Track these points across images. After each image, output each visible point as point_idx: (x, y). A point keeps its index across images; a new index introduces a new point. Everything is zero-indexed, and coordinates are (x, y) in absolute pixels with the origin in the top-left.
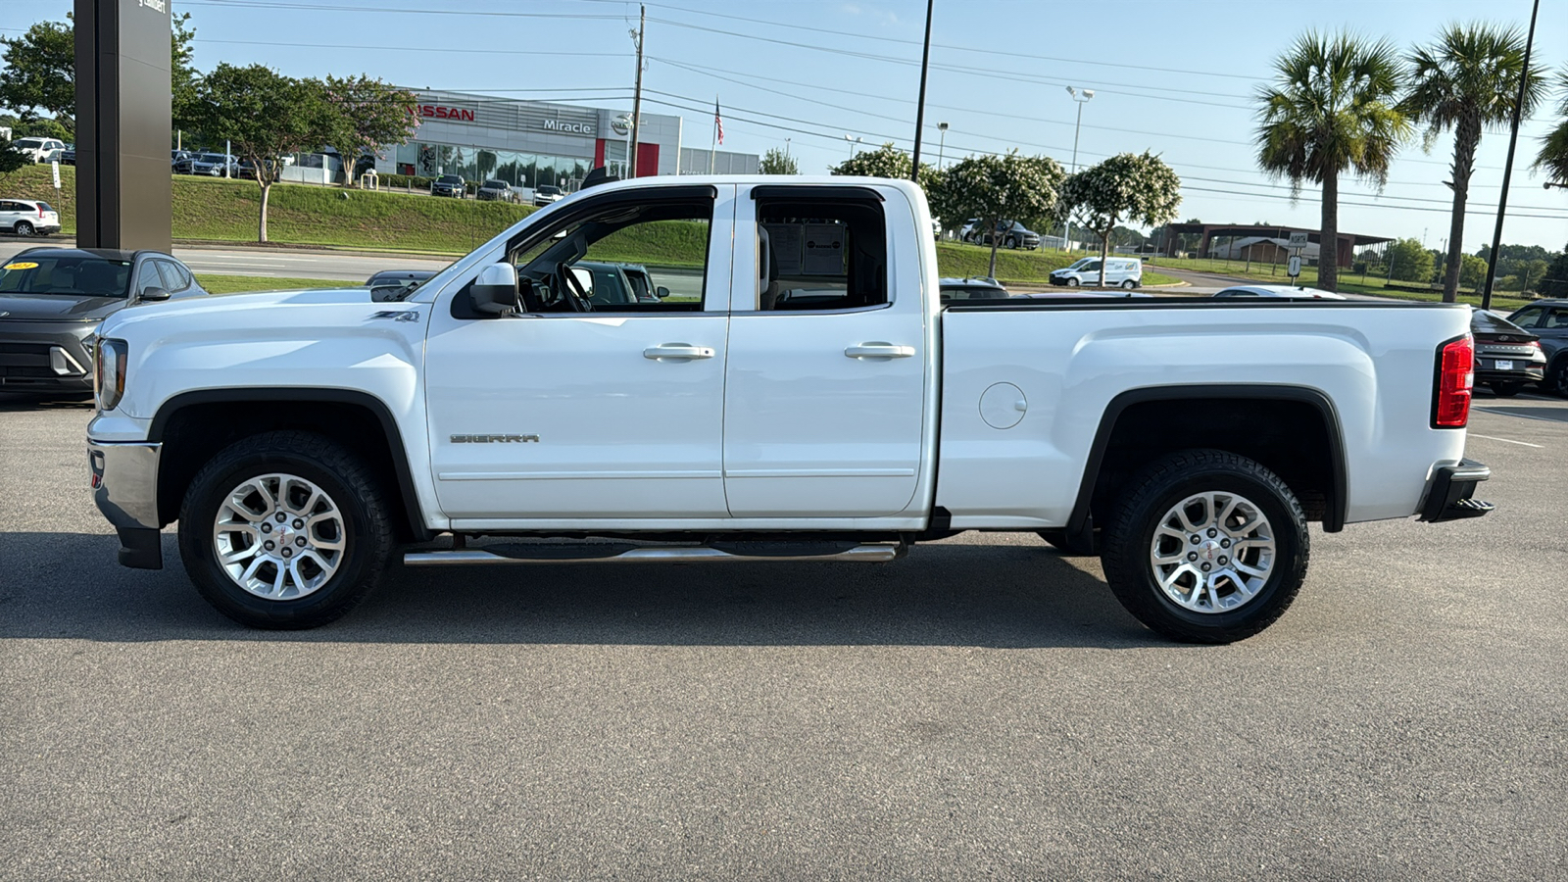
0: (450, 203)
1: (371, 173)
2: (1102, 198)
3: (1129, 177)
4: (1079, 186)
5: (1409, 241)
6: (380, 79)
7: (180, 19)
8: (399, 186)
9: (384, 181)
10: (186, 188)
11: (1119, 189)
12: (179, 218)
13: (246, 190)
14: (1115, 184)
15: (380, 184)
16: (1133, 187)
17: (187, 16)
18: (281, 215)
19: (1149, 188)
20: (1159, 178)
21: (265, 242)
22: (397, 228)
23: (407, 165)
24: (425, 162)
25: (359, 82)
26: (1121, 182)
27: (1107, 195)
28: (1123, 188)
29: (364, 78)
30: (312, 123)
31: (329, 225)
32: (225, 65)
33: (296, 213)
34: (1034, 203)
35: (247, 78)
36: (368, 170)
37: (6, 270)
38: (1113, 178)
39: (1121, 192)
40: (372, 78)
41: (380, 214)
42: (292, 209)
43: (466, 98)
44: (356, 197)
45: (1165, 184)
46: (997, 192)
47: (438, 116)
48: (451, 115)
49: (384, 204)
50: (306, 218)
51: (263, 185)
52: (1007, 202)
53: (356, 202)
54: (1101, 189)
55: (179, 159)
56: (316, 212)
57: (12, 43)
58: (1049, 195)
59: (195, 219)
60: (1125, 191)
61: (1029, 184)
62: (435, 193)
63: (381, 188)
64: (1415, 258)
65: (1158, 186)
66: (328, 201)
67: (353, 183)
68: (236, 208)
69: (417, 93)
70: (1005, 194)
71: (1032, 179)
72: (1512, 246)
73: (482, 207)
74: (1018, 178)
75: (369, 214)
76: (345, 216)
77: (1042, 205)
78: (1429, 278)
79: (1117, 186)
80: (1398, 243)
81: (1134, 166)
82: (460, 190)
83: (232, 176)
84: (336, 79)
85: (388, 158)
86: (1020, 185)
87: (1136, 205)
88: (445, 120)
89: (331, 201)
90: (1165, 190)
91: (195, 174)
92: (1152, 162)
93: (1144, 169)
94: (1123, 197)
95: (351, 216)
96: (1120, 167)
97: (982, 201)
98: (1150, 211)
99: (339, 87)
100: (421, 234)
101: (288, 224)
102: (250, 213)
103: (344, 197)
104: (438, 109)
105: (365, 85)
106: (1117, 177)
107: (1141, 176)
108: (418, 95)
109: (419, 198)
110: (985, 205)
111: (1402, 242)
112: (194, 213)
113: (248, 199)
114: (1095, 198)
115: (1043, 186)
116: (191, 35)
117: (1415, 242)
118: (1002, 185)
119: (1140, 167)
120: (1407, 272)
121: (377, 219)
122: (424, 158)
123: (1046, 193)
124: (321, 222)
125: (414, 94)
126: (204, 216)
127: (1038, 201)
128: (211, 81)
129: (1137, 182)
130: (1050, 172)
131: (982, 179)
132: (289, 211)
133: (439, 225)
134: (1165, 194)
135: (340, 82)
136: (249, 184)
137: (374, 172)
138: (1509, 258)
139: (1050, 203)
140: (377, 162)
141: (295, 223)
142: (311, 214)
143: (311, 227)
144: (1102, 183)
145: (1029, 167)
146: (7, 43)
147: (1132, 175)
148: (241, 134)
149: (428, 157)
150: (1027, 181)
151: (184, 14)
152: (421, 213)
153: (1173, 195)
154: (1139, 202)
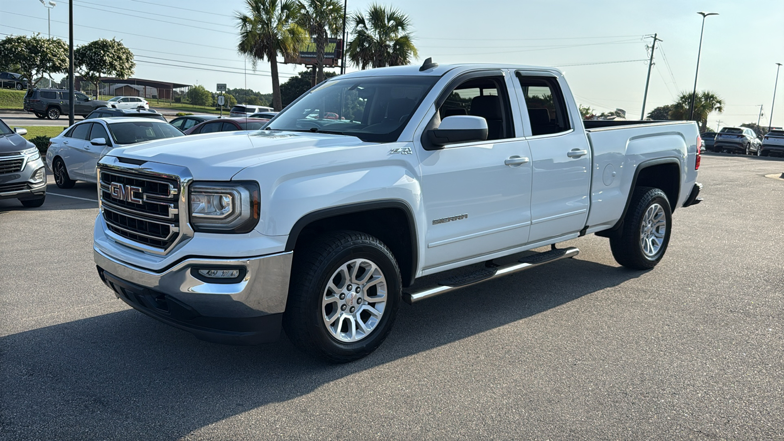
2: (95, 62)
3: (109, 52)
4: (79, 56)
5: (199, 87)
11: (104, 58)
14: (102, 55)
16: (111, 57)
19: (120, 58)
20: (124, 53)
26: (104, 54)
27: (97, 61)
28: (106, 57)
34: (57, 64)
38: (100, 52)
39: (106, 60)
45: (127, 57)
46: (34, 58)
52: (40, 63)
54: (93, 58)
58: (65, 60)
60: (108, 59)
61: (52, 53)
64: (203, 94)
65: (124, 57)
70: (39, 59)
71: (53, 50)
72: (240, 89)
74: (45, 50)
77: (62, 66)
78: (211, 104)
79: (103, 57)
80: (194, 87)
81: (110, 46)
86: (47, 54)
87: (115, 67)
90: (127, 59)
92: (119, 45)
93: (115, 48)
94: (107, 63)
96: (102, 46)
97: (24, 62)
98: (122, 70)
106: (102, 52)
107: (115, 52)
110: (26, 65)
111: (196, 87)
114: (90, 63)
115: (61, 55)
117: (202, 87)
118: (36, 54)
119: (113, 47)
120: (200, 102)
123: (63, 59)
127: (60, 64)
129: (113, 54)
130: (63, 47)
131: (22, 50)
134: (127, 62)
138: (239, 94)
139: (66, 64)
144: (93, 54)
145: (50, 44)
147: (110, 51)
150: (51, 52)
153: (131, 62)
154: (116, 66)
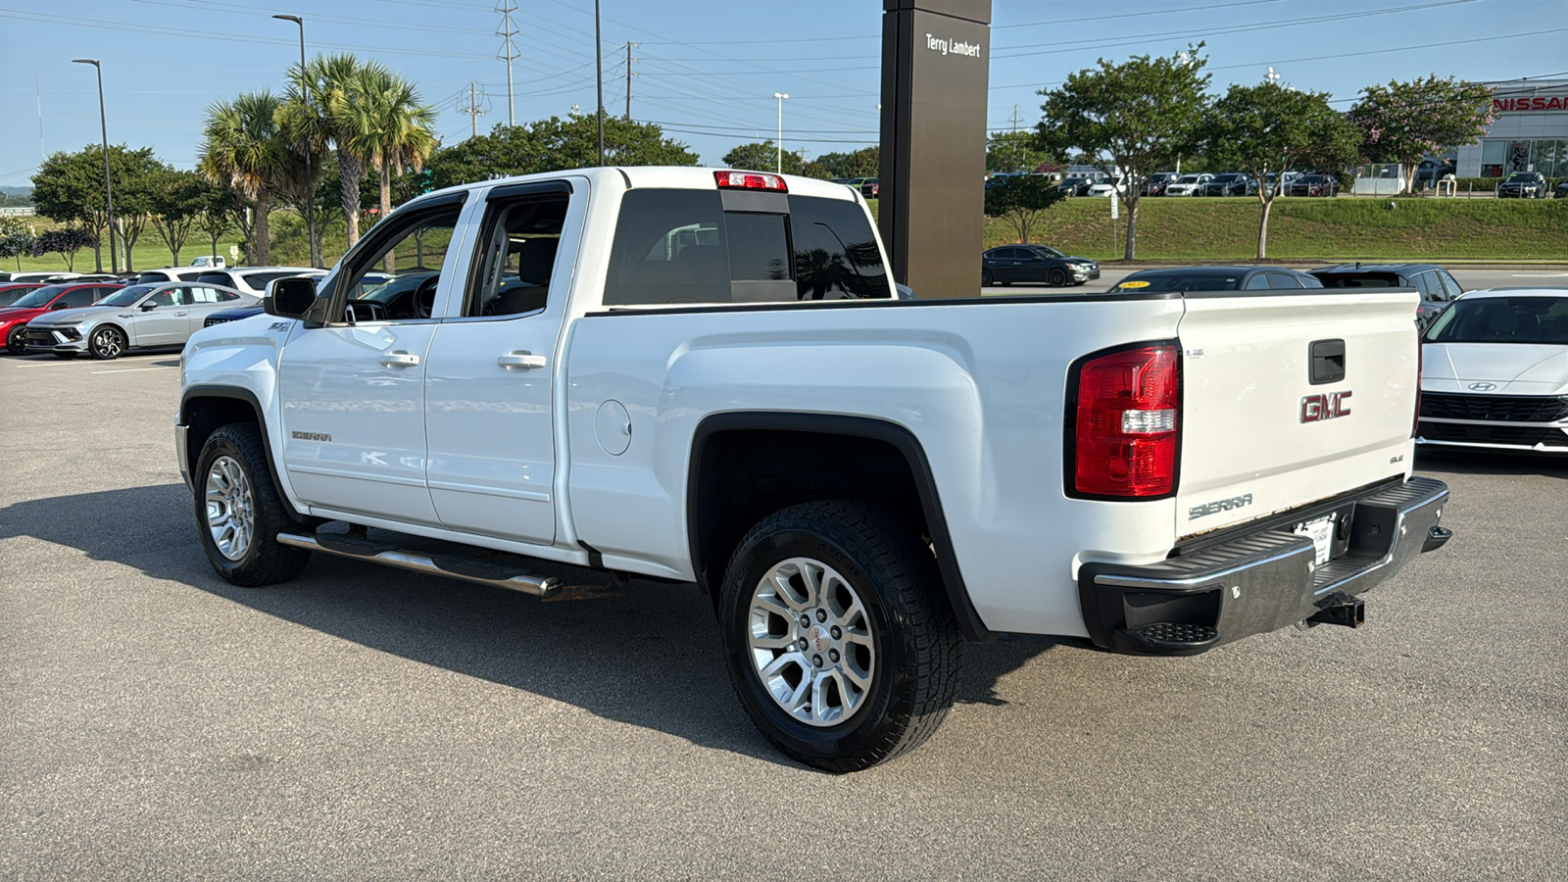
0: (1510, 205)
1: (1449, 179)
6: (1452, 77)
7: (1195, 48)
8: (1481, 190)
9: (1463, 186)
10: (1234, 210)
12: (1222, 239)
13: (1291, 207)
15: (1457, 190)
17: (1202, 44)
18: (1322, 230)
21: (1262, 259)
22: (1443, 236)
23: (1494, 166)
24: (1515, 160)
25: (1427, 83)
29: (1433, 78)
30: (1312, 134)
31: (1370, 237)
32: (1235, 87)
33: (1338, 227)
35: (1252, 97)
36: (1446, 176)
37: (1120, 289)
40: (1441, 77)
41: (1427, 222)
42: (1334, 223)
43: (1546, 85)
44: (1403, 206)
47: (1534, 109)
48: (1551, 105)
49: (1432, 212)
50: (1347, 231)
51: (1264, 202)
53: (1403, 211)
55: (1238, 182)
56: (1358, 224)
57: (1052, 94)
59: (1236, 239)
62: (1503, 194)
63: (1460, 193)
66: (1372, 212)
67: (1413, 192)
68: (1278, 226)
69: (1494, 86)
73: (1549, 206)
75: (1414, 223)
76: (1389, 227)
82: (1534, 189)
83: (1287, 194)
84: (1400, 84)
85: (1471, 160)
88: (1544, 112)
89: (1377, 212)
91: (1250, 195)
95: (1394, 227)
99: (1402, 91)
100: (1469, 241)
101: (1327, 238)
102: (1291, 230)
103: (1391, 207)
104: (1534, 101)
105: (1433, 86)
108: (1495, 89)
109: (1476, 202)
112: (1236, 233)
113: (1292, 215)
116: (1204, 62)
121: (1422, 228)
122: (1514, 156)
124: (1361, 235)
125: (1489, 87)
126: (1245, 235)
128: (1220, 104)
132: (1331, 226)
133: (1493, 229)
135: (1406, 85)
136: (1295, 201)
137: (1453, 177)
140: (1459, 167)
141: (1334, 237)
142: (1353, 227)
143: (1350, 240)
146: (1048, 95)
148: (1239, 154)
149: (1519, 155)
151: (1199, 43)
152: (1473, 217)
